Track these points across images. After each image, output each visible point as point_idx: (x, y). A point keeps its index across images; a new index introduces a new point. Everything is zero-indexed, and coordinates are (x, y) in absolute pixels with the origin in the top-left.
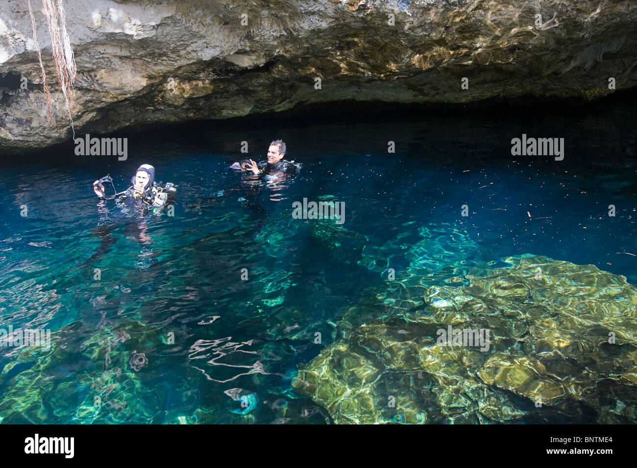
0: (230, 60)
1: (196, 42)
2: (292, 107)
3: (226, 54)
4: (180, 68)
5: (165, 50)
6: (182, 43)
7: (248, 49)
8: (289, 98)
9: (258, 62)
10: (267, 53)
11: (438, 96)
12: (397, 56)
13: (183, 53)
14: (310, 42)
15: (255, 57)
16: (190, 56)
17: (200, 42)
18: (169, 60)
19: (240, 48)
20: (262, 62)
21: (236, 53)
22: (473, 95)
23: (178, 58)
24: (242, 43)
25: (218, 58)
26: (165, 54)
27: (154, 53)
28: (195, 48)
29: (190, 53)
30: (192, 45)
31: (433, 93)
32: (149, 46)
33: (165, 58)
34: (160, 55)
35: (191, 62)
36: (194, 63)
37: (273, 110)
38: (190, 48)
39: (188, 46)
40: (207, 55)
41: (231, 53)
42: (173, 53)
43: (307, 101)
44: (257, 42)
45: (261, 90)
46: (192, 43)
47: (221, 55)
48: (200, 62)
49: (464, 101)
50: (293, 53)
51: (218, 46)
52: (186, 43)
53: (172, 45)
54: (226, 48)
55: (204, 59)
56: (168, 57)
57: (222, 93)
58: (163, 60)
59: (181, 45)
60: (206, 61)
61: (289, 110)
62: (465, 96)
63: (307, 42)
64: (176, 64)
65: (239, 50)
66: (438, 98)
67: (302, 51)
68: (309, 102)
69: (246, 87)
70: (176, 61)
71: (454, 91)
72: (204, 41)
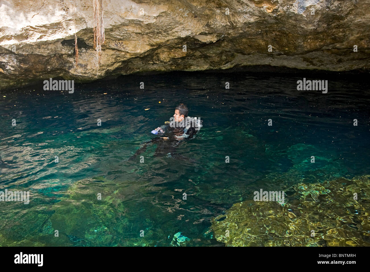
0: (196, 37)
1: (178, 27)
2: (232, 67)
3: (194, 34)
4: (168, 41)
5: (160, 30)
6: (170, 27)
7: (207, 32)
8: (230, 62)
9: (212, 40)
10: (218, 35)
11: (323, 66)
12: (295, 41)
13: (170, 32)
14: (244, 30)
15: (211, 37)
16: (174, 35)
17: (180, 27)
18: (162, 36)
19: (202, 31)
20: (214, 40)
21: (200, 34)
22: (345, 67)
23: (167, 35)
24: (204, 28)
25: (190, 36)
26: (160, 33)
27: (154, 32)
28: (177, 30)
29: (174, 33)
30: (175, 28)
31: (319, 64)
32: (152, 28)
33: (160, 35)
34: (158, 33)
35: (174, 38)
36: (175, 39)
37: (220, 68)
38: (174, 30)
39: (173, 28)
40: (183, 34)
41: (197, 34)
42: (165, 32)
43: (241, 64)
44: (212, 28)
45: (214, 56)
46: (176, 27)
47: (191, 35)
48: (179, 38)
49: (339, 70)
50: (233, 35)
51: (189, 30)
52: (172, 27)
53: (165, 28)
54: (194, 31)
55: (182, 37)
56: (162, 34)
57: (191, 56)
58: (159, 36)
59: (169, 28)
60: (182, 38)
61: (231, 69)
62: (340, 67)
63: (241, 29)
64: (166, 39)
65: (202, 32)
66: (322, 68)
67: (239, 35)
68: (242, 65)
69: (205, 54)
70: (166, 37)
71: (333, 63)
72: (182, 26)
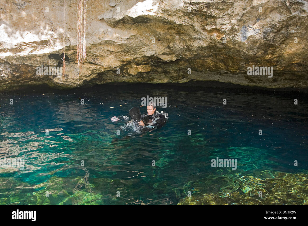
0: (159, 57)
1: (144, 47)
2: (188, 81)
3: (158, 54)
4: (136, 58)
5: (130, 50)
6: (138, 47)
7: (168, 53)
8: (186, 77)
9: (172, 59)
10: (177, 55)
11: (261, 84)
12: (239, 63)
13: (138, 52)
14: (197, 52)
15: (171, 57)
16: (141, 54)
17: (146, 48)
18: (131, 54)
19: (164, 52)
20: (174, 59)
21: (162, 54)
22: (279, 85)
23: (136, 54)
24: (165, 50)
25: (154, 56)
26: (130, 52)
27: (125, 51)
28: (144, 50)
29: (141, 52)
30: (142, 49)
31: (258, 82)
32: (123, 47)
33: (130, 53)
34: (128, 52)
35: (141, 56)
36: (142, 57)
37: (178, 82)
38: (141, 50)
39: (140, 49)
40: (149, 54)
41: (160, 54)
42: (133, 51)
43: (195, 79)
44: (172, 50)
45: (173, 72)
46: (143, 48)
47: (155, 54)
48: (145, 56)
49: (274, 87)
50: (189, 56)
51: (154, 50)
52: (140, 47)
53: (134, 48)
54: (158, 51)
55: (147, 56)
56: (131, 53)
57: (155, 72)
58: (129, 54)
59: (137, 48)
60: (148, 56)
61: (186, 83)
62: (275, 85)
63: (196, 52)
64: (134, 57)
65: (164, 53)
66: (261, 85)
67: (193, 56)
68: (196, 80)
69: (166, 70)
70: (134, 55)
71: (269, 82)
72: (148, 47)
